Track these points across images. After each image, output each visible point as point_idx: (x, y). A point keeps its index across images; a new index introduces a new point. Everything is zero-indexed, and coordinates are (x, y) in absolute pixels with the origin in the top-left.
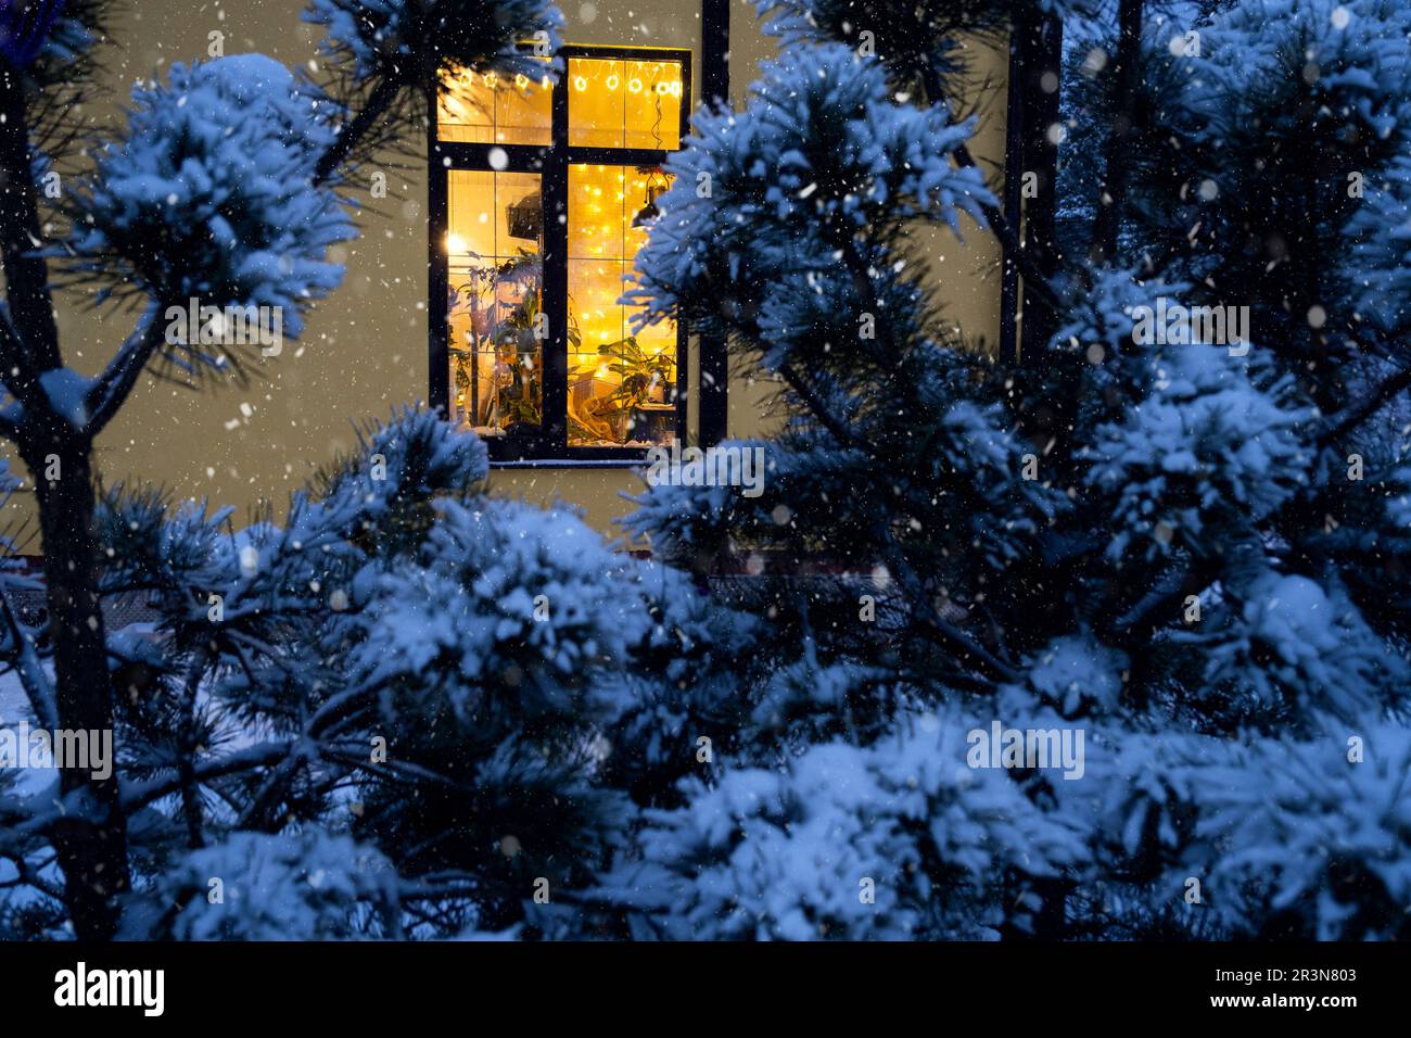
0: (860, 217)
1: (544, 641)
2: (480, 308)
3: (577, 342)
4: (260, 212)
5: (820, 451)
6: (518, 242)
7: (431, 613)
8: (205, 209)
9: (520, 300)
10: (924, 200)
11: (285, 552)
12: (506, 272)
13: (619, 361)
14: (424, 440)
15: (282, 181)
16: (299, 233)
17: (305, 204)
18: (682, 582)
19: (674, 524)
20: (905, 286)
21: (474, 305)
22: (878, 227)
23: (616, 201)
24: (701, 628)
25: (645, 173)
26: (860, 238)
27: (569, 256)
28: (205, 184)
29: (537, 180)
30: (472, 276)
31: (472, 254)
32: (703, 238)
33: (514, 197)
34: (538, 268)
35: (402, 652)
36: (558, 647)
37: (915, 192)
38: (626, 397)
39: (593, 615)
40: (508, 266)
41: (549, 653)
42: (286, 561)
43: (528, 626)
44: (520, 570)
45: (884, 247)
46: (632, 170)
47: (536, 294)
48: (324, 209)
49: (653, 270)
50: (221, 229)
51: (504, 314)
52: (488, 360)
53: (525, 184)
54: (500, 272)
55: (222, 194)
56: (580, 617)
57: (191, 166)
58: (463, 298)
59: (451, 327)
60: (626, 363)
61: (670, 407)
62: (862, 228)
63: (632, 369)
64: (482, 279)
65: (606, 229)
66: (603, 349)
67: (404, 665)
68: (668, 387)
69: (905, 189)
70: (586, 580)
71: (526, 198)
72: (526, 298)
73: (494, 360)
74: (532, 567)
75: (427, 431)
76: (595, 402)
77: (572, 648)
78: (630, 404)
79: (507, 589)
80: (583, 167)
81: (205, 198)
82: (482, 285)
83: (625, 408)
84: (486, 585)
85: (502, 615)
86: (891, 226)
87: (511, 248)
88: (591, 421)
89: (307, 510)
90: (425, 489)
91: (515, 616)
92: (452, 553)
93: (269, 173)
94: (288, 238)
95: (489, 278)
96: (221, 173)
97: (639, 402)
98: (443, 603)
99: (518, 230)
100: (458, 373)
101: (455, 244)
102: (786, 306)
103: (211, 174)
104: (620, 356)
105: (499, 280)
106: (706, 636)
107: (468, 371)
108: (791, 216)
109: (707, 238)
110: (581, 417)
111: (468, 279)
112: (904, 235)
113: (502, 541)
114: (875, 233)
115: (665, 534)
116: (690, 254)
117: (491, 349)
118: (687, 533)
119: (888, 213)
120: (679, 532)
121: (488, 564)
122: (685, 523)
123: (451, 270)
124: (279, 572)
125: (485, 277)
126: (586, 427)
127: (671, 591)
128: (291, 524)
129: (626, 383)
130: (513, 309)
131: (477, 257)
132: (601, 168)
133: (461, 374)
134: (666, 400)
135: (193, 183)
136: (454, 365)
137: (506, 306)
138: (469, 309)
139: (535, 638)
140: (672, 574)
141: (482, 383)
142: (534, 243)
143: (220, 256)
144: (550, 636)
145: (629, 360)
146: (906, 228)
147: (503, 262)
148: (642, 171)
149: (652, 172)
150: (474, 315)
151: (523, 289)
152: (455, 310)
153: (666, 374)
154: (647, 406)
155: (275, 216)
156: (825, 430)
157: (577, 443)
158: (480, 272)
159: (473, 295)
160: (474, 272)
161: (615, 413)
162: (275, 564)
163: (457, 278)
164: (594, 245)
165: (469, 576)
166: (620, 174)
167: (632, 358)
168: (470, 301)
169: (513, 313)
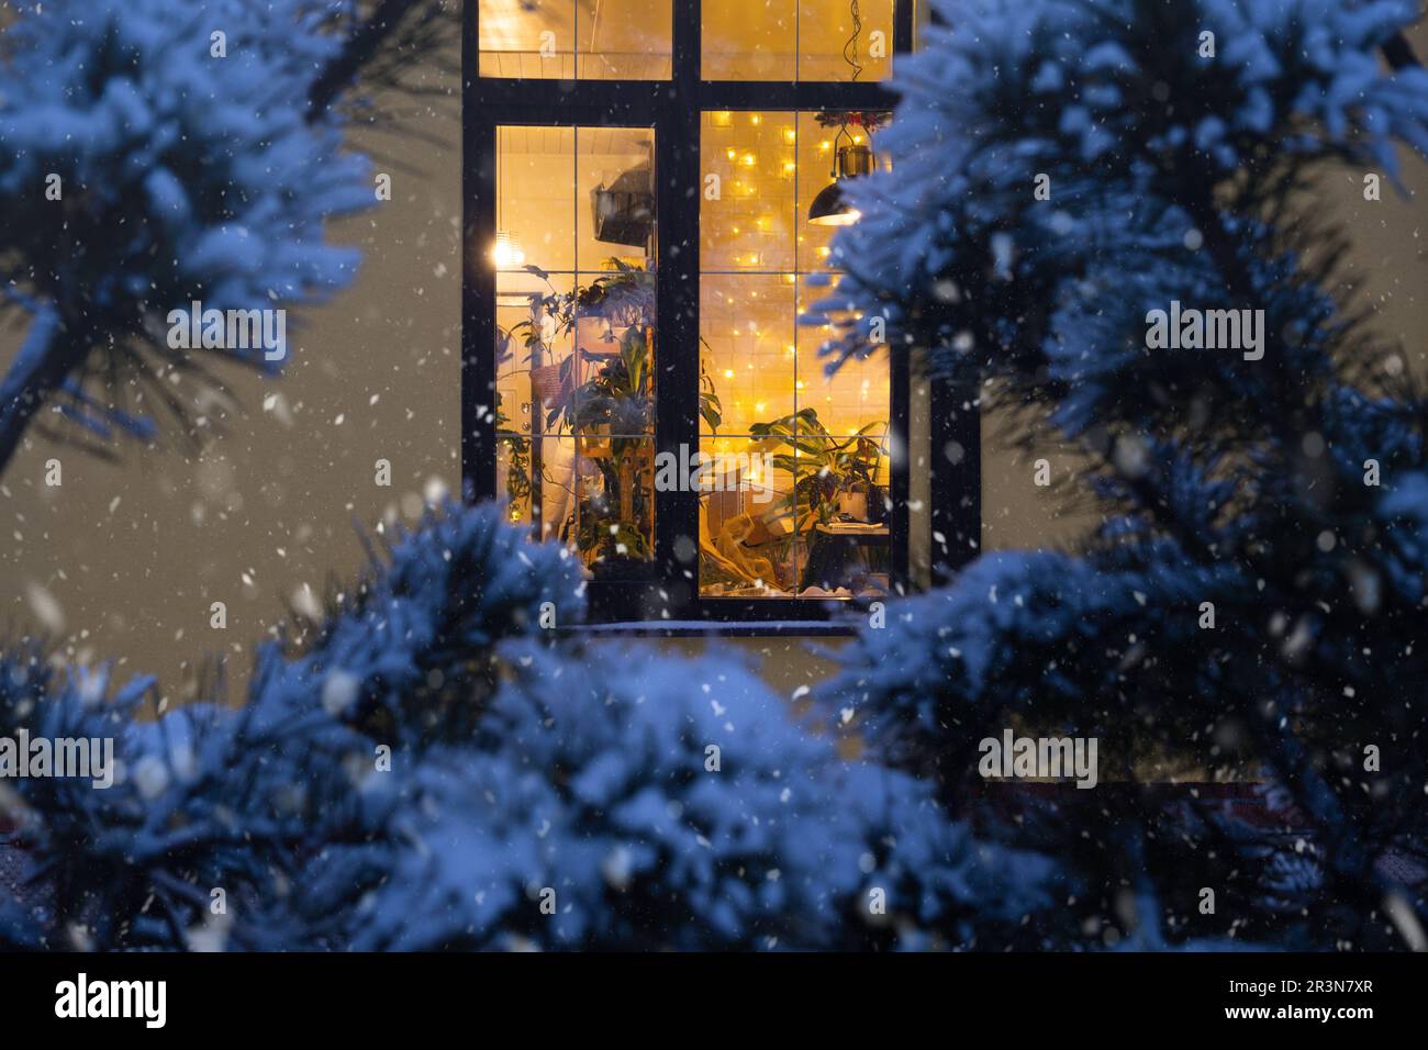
0: (1226, 154)
1: (692, 881)
2: (547, 361)
3: (715, 419)
4: (225, 164)
5: (1162, 571)
6: (613, 249)
7: (500, 833)
8: (139, 160)
9: (615, 348)
10: (1338, 125)
11: (247, 743)
12: (591, 301)
13: (789, 451)
14: (478, 552)
15: (263, 111)
16: (287, 197)
17: (296, 152)
18: (918, 797)
19: (903, 700)
20: (1305, 275)
21: (535, 358)
22: (1260, 171)
23: (782, 175)
24: (955, 880)
25: (832, 124)
26: (1227, 191)
27: (701, 269)
28: (141, 119)
29: (645, 143)
30: (535, 308)
31: (534, 270)
32: (947, 207)
33: (605, 173)
34: (648, 293)
35: (454, 898)
36: (717, 892)
37: (1320, 114)
38: (802, 511)
39: (776, 837)
40: (595, 289)
41: (699, 900)
42: (249, 758)
43: (666, 855)
44: (651, 758)
45: (1268, 208)
46: (809, 117)
47: (642, 337)
48: (326, 162)
49: (861, 266)
50: (167, 191)
51: (590, 372)
52: (561, 450)
53: (624, 151)
54: (581, 301)
55: (166, 134)
56: (755, 841)
57: (121, 90)
58: (517, 347)
59: (500, 396)
60: (799, 453)
61: (879, 529)
62: (1228, 174)
63: (810, 463)
64: (551, 312)
65: (763, 224)
66: (760, 430)
67: (454, 920)
68: (874, 495)
69: (1303, 106)
70: (764, 776)
71: (625, 175)
72: (627, 344)
73: (571, 453)
74: (672, 752)
75: (482, 538)
76: (746, 523)
77: (738, 892)
78: (807, 526)
79: (631, 787)
80: (723, 117)
81: (138, 142)
82: (549, 324)
83: (798, 533)
84: (593, 784)
85: (623, 834)
86: (1280, 171)
87: (599, 259)
88: (739, 556)
89: (282, 671)
90: (479, 637)
91: (642, 836)
92: (531, 732)
93: (241, 99)
94: (270, 205)
95: (562, 310)
96: (166, 101)
97: (823, 520)
98: (521, 815)
99: (614, 230)
100: (512, 472)
101: (505, 255)
102: (1092, 319)
103: (151, 103)
104: (788, 442)
105: (580, 315)
106: (964, 892)
107: (528, 469)
108: (1106, 156)
109: (956, 208)
110: (721, 551)
111: (527, 315)
112: (1305, 186)
113: (619, 712)
114: (1252, 185)
115: (888, 716)
116: (925, 235)
117: (566, 431)
118: (925, 714)
119: (1275, 148)
120: (909, 713)
121: (593, 750)
122: (920, 697)
123: (500, 300)
124: (236, 774)
125: (556, 309)
126: (730, 565)
127: (900, 815)
128: (255, 696)
129: (800, 488)
130: (603, 365)
131: (544, 275)
132: (756, 118)
133: (517, 473)
134: (874, 518)
135: (121, 119)
136: (504, 457)
137: (591, 357)
138: (528, 365)
139: (676, 876)
140: (901, 783)
141: (550, 490)
142: (638, 251)
143: (164, 234)
144: (705, 874)
145: (805, 448)
146: (1308, 173)
147: (586, 282)
148: (825, 120)
149: (844, 121)
150: (537, 371)
151: (620, 332)
152: (503, 369)
153: (870, 472)
154: (837, 527)
155: (250, 170)
156: (1167, 538)
157: (716, 590)
158: (547, 301)
159: (534, 340)
160: (537, 300)
161: (781, 541)
162: (230, 763)
163: (510, 312)
164: (743, 251)
165: (562, 770)
166: (788, 129)
167: (812, 444)
168: (528, 352)
169: (603, 373)
